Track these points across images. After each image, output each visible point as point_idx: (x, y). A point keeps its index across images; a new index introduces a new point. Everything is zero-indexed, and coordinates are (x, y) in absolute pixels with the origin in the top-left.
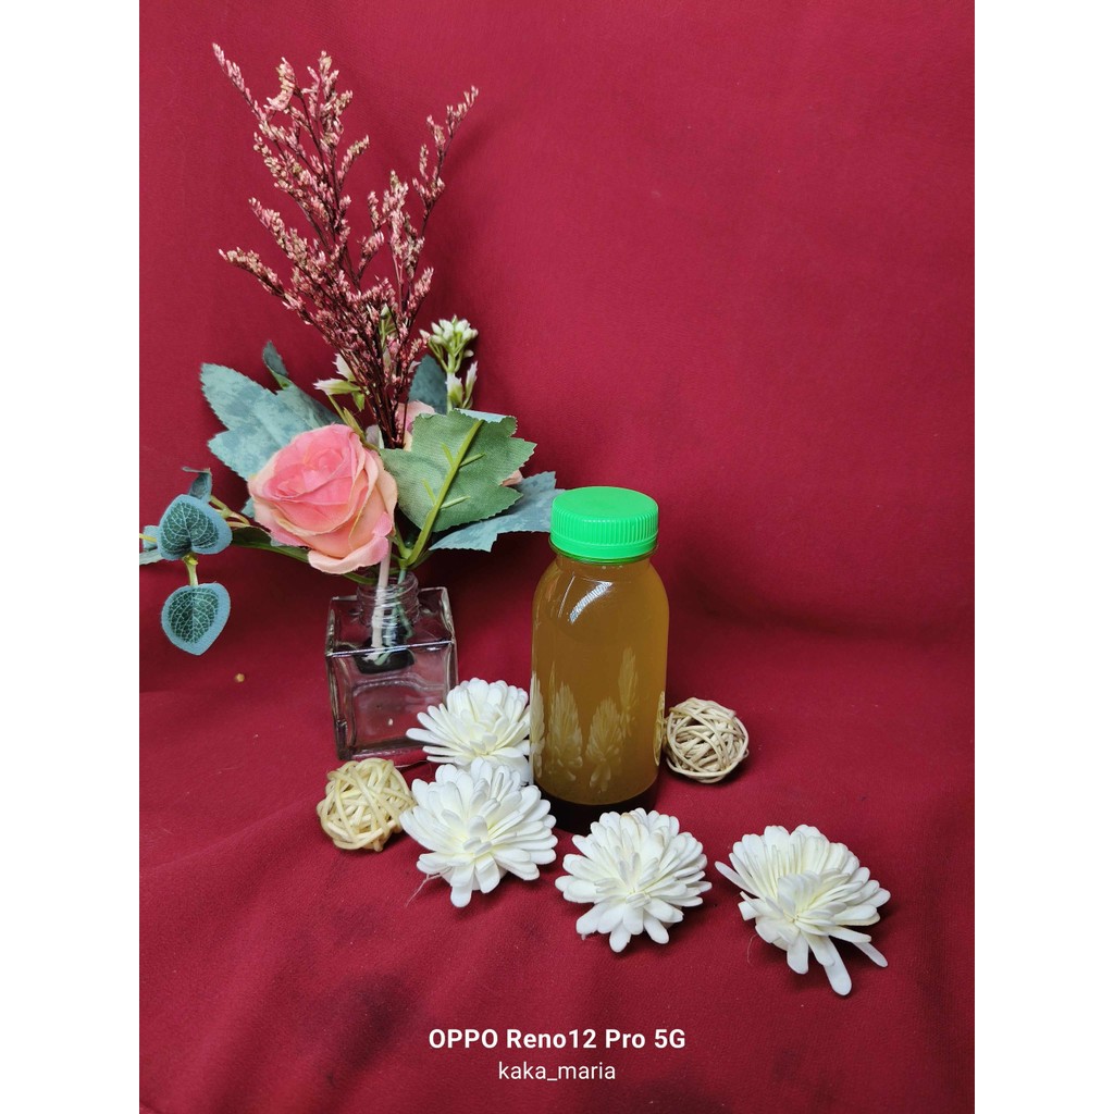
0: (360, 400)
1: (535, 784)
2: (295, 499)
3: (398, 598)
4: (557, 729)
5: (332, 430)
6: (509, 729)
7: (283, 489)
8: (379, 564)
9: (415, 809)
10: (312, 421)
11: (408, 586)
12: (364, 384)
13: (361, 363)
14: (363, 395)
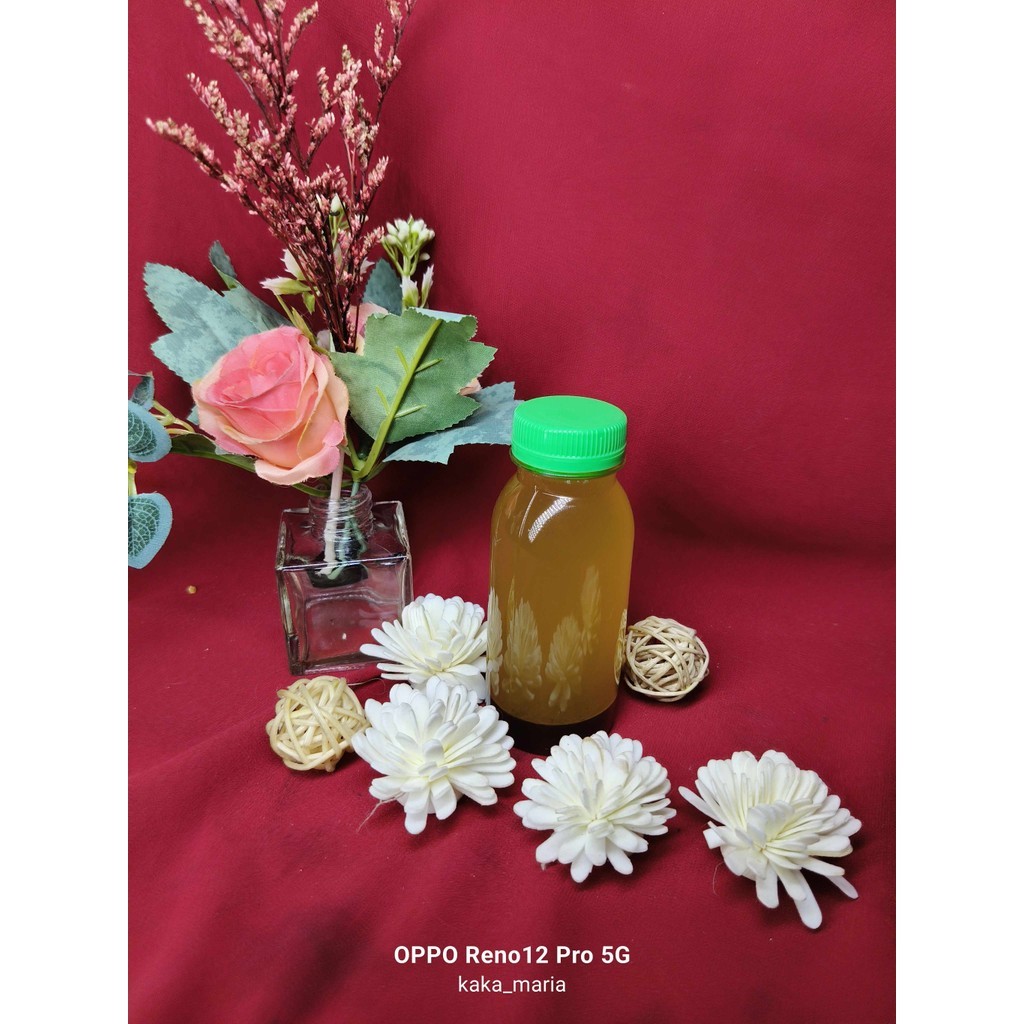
0: (310, 301)
1: (492, 703)
2: (239, 404)
3: (351, 512)
4: (515, 647)
5: (280, 333)
6: (465, 647)
7: (229, 395)
8: (331, 475)
9: (368, 731)
10: (260, 323)
11: (362, 499)
12: (314, 284)
13: (310, 259)
14: (313, 296)
